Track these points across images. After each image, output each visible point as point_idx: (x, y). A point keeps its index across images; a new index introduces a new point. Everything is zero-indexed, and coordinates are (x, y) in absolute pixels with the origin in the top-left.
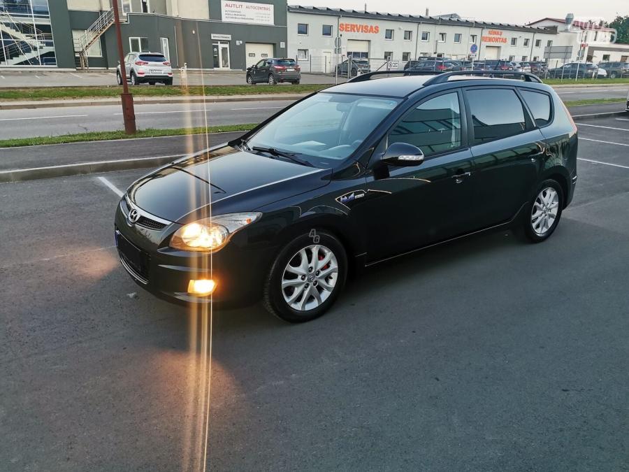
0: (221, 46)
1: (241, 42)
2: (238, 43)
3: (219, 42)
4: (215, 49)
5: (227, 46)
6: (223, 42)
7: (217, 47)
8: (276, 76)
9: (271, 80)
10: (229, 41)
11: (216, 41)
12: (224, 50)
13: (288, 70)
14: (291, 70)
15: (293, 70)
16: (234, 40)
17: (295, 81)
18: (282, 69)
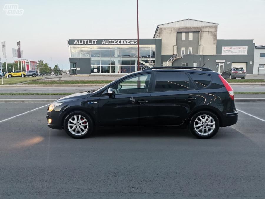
0: (220, 64)
1: (230, 62)
2: (228, 63)
3: (219, 63)
4: (217, 66)
5: (223, 64)
6: (221, 63)
7: (218, 65)
8: (232, 75)
9: (230, 77)
10: (224, 62)
11: (218, 63)
12: (221, 66)
13: (239, 73)
14: (240, 73)
15: (242, 73)
16: (226, 61)
17: (243, 78)
18: (236, 73)
